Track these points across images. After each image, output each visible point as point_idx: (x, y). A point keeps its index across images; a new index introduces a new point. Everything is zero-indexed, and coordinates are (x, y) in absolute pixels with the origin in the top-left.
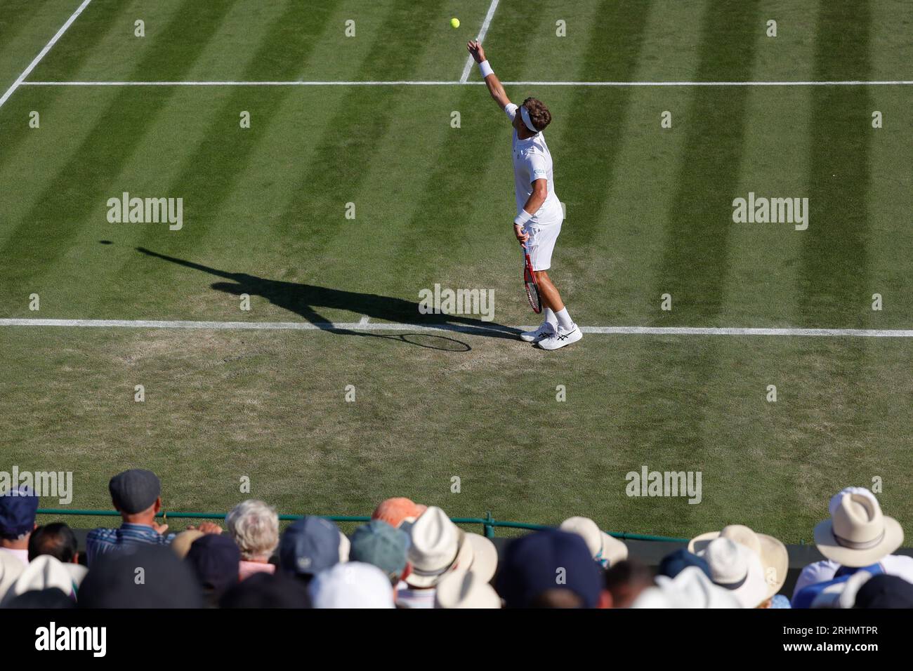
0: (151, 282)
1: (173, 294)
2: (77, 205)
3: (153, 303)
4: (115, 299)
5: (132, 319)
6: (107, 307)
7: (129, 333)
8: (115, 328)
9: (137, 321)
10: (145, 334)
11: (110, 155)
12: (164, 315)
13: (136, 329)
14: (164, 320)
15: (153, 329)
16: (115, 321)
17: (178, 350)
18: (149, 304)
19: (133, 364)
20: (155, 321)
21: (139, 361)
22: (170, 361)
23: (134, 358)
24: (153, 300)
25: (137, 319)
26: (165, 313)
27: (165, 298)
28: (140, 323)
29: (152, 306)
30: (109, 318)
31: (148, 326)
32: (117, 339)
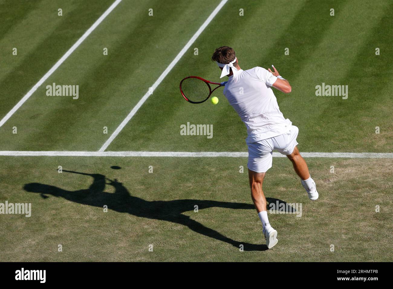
0: (344, 124)
1: (360, 132)
2: (289, 67)
3: (346, 139)
4: (316, 137)
5: (330, 151)
6: (311, 143)
7: (328, 162)
8: (317, 159)
9: (334, 153)
10: (339, 163)
11: (313, 29)
12: (354, 148)
13: (333, 159)
14: (354, 152)
15: (346, 159)
16: (317, 153)
17: (364, 175)
18: (342, 140)
19: (331, 185)
20: (348, 153)
21: (335, 182)
22: (358, 183)
23: (332, 181)
24: (346, 137)
25: (334, 152)
26: (355, 147)
27: (354, 136)
28: (336, 155)
29: (345, 142)
30: (312, 151)
31: (342, 156)
32: (319, 166)
